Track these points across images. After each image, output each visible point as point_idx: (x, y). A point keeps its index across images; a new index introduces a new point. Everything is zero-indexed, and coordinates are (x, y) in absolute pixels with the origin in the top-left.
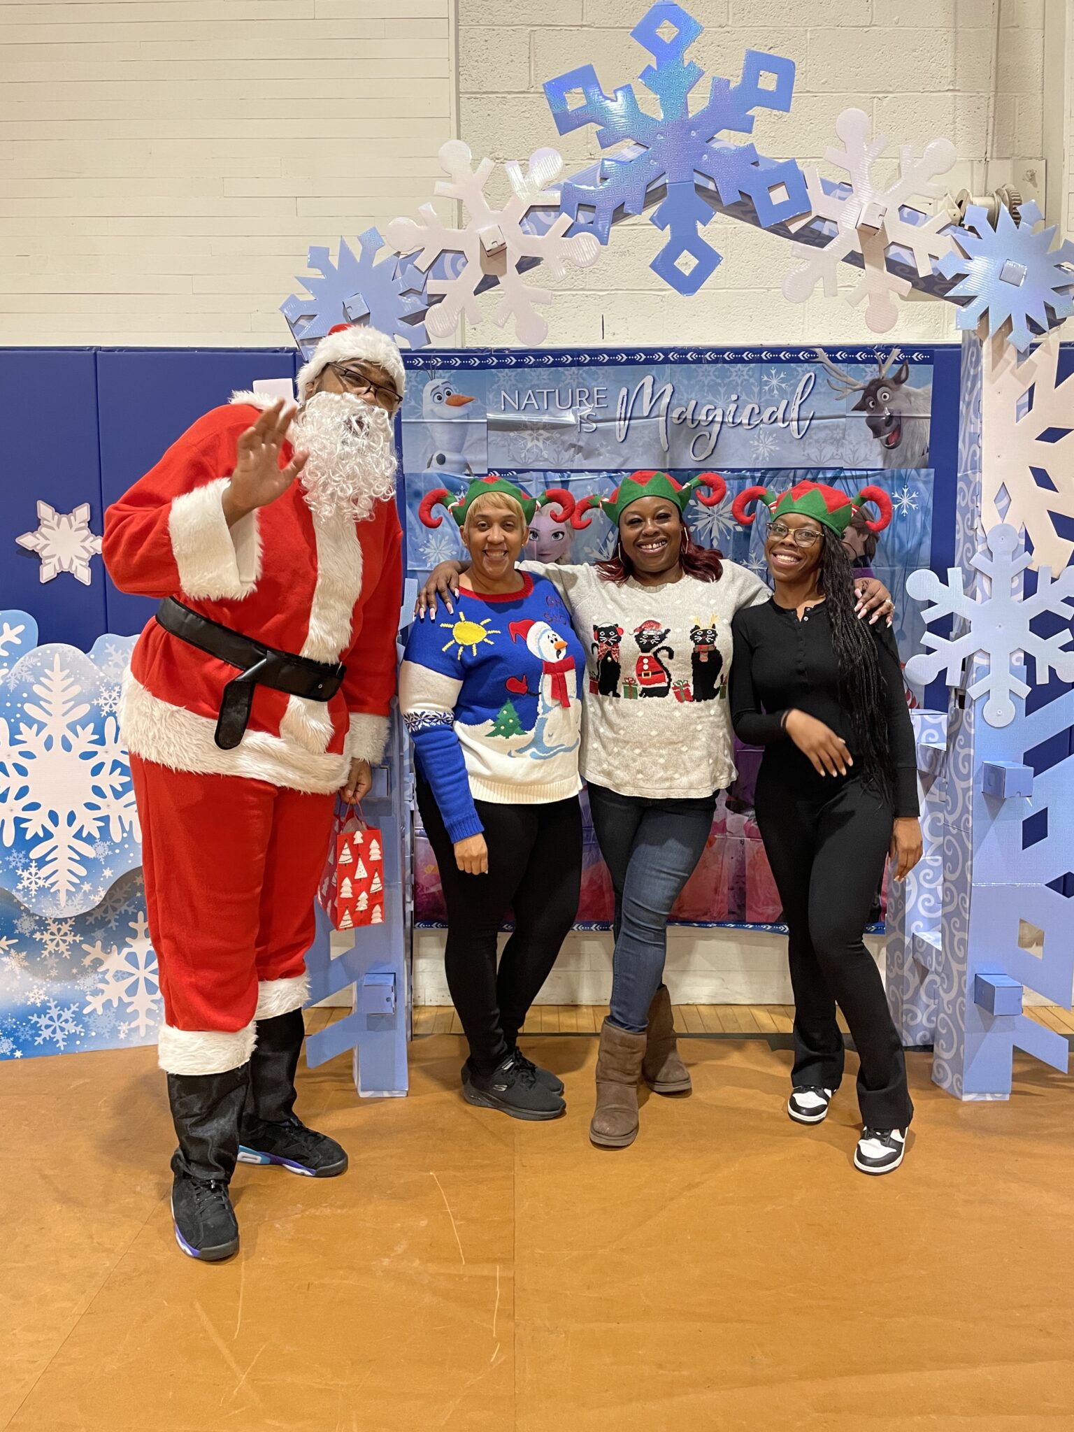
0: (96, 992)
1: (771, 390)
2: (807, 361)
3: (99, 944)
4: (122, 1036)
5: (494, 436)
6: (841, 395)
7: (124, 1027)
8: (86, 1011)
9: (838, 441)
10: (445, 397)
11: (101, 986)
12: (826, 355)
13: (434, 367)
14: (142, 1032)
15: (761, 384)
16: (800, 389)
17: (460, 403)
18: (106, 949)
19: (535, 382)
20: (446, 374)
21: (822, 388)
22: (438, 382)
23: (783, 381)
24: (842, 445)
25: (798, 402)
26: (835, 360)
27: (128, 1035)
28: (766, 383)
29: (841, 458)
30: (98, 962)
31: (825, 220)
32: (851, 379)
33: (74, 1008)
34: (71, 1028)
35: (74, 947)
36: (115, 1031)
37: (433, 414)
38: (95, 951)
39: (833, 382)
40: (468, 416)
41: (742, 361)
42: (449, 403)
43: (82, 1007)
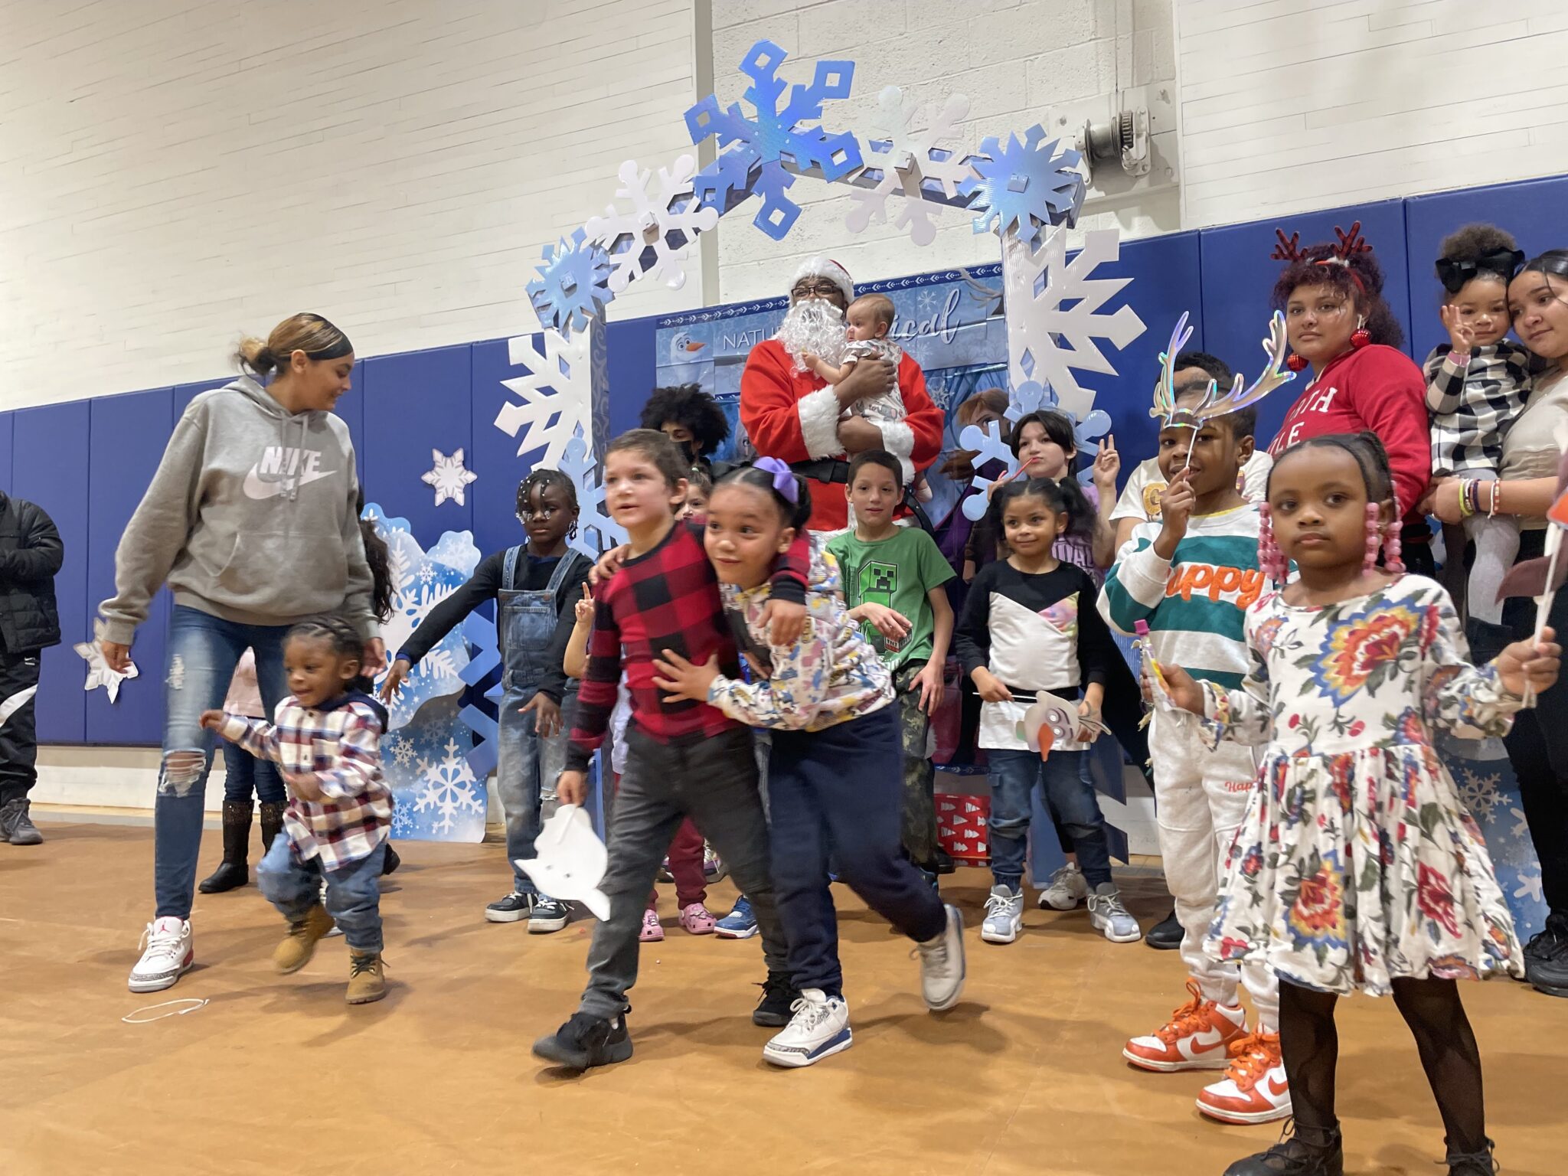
0: (422, 796)
1: (925, 307)
2: (952, 280)
3: (426, 759)
4: (434, 831)
5: (720, 369)
6: (982, 303)
7: (436, 825)
8: (415, 809)
9: (981, 341)
10: (686, 346)
11: (425, 791)
12: (968, 273)
13: (678, 325)
14: (446, 831)
15: (916, 303)
16: (947, 304)
17: (695, 349)
18: (430, 764)
19: (747, 325)
20: (686, 328)
21: (965, 301)
22: (681, 335)
23: (933, 299)
24: (985, 345)
25: (947, 314)
26: (975, 276)
27: (438, 832)
28: (921, 302)
29: (985, 355)
30: (424, 772)
31: (874, 170)
32: (989, 290)
33: (408, 806)
34: (406, 821)
35: (412, 760)
36: (430, 828)
37: (677, 358)
38: (423, 764)
39: (974, 293)
40: (701, 357)
41: (901, 288)
42: (688, 350)
43: (413, 806)
